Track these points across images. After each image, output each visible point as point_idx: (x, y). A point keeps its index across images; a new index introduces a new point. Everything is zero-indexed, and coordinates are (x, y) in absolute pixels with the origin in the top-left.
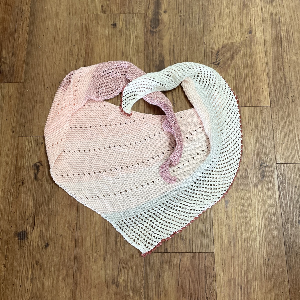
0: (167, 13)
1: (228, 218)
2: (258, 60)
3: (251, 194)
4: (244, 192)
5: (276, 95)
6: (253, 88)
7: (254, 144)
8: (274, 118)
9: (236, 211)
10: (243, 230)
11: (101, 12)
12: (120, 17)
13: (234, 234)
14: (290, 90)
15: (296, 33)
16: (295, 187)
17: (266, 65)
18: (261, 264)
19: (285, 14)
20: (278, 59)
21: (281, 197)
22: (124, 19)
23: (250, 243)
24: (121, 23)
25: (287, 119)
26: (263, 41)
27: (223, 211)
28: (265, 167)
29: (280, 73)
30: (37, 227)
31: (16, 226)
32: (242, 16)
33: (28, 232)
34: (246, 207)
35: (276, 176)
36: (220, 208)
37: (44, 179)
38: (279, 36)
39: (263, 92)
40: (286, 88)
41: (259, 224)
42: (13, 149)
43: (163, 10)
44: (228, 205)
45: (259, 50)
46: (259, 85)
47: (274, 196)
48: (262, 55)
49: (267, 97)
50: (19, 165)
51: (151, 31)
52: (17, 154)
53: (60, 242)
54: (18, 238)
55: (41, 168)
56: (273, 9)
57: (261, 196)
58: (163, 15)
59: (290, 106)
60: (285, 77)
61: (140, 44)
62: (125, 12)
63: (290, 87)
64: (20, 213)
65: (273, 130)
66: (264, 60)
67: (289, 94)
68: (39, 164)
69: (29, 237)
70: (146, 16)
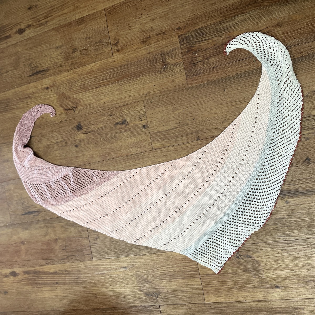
1: (116, 269)
2: (249, 294)
3: (134, 286)
4: (135, 281)
5: (216, 308)
6: (219, 289)
7: (171, 289)
8: (195, 305)
9: (121, 275)
10: (110, 280)
17: (244, 301)
21: (136, 308)
23: (103, 284)
26: (269, 299)
27: (119, 265)
28: (155, 296)
30: (86, 136)
31: (84, 121)
32: (295, 280)
33: (82, 130)
34: (125, 282)
35: (150, 304)
36: (121, 263)
37: (117, 130)
39: (217, 297)
41: (117, 291)
42: (133, 100)
43: (289, 200)
45: (259, 295)
46: (223, 294)
47: (136, 302)
49: (213, 300)
50: (123, 108)
52: (130, 104)
53: (80, 155)
54: (77, 125)
55: (124, 125)
57: (134, 293)
64: (92, 121)
65: (185, 304)
66: (249, 299)
68: (126, 123)
69: (79, 132)
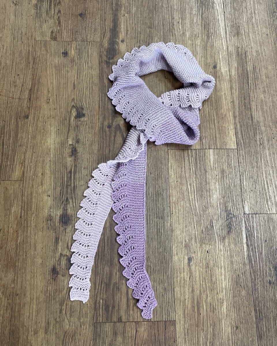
0: (125, 43)
1: (191, 278)
2: (224, 97)
3: (217, 249)
4: (209, 247)
5: (242, 137)
6: (219, 128)
7: (220, 191)
8: (241, 163)
9: (200, 269)
10: (208, 293)
11: (50, 38)
12: (72, 45)
13: (198, 297)
14: (258, 132)
15: (263, 69)
16: (265, 241)
17: (232, 103)
18: (228, 333)
19: (251, 48)
20: (245, 97)
21: (250, 254)
22: (76, 47)
23: (216, 310)
24: (73, 52)
25: (255, 164)
26: (229, 77)
27: (186, 270)
28: (231, 218)
29: (247, 112)
32: (206, 50)
34: (212, 264)
35: (244, 229)
36: (182, 266)
38: (246, 72)
39: (229, 133)
40: (254, 129)
41: (226, 285)
43: (121, 39)
44: (192, 263)
45: (224, 86)
46: (225, 125)
47: (242, 252)
48: (228, 93)
51: (106, 62)
56: (239, 43)
57: (228, 252)
58: (120, 44)
59: (257, 149)
60: (252, 117)
61: (94, 76)
62: (78, 40)
63: (257, 128)
65: (240, 175)
66: (229, 98)
67: (256, 136)
70: (101, 45)
